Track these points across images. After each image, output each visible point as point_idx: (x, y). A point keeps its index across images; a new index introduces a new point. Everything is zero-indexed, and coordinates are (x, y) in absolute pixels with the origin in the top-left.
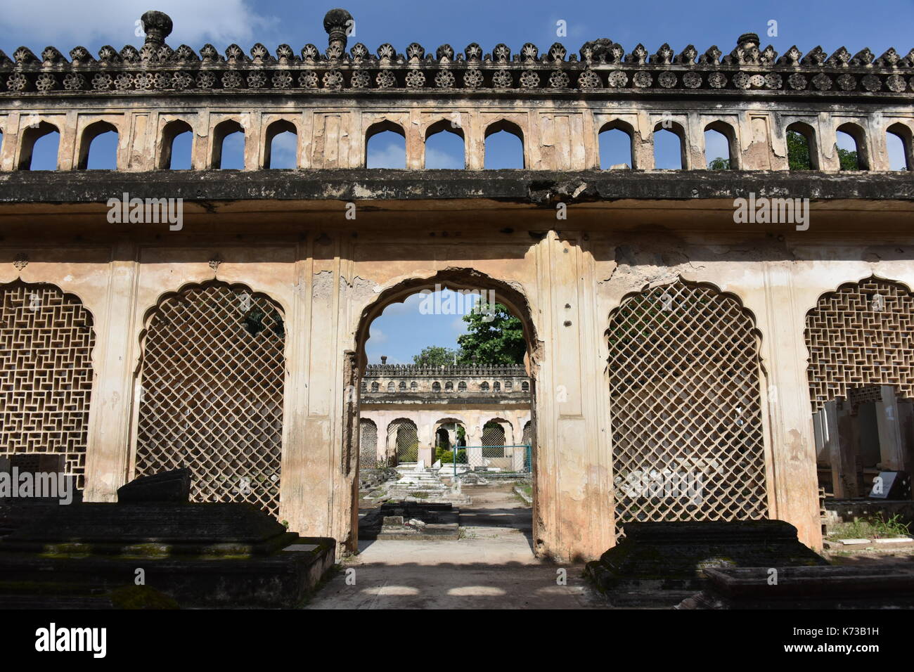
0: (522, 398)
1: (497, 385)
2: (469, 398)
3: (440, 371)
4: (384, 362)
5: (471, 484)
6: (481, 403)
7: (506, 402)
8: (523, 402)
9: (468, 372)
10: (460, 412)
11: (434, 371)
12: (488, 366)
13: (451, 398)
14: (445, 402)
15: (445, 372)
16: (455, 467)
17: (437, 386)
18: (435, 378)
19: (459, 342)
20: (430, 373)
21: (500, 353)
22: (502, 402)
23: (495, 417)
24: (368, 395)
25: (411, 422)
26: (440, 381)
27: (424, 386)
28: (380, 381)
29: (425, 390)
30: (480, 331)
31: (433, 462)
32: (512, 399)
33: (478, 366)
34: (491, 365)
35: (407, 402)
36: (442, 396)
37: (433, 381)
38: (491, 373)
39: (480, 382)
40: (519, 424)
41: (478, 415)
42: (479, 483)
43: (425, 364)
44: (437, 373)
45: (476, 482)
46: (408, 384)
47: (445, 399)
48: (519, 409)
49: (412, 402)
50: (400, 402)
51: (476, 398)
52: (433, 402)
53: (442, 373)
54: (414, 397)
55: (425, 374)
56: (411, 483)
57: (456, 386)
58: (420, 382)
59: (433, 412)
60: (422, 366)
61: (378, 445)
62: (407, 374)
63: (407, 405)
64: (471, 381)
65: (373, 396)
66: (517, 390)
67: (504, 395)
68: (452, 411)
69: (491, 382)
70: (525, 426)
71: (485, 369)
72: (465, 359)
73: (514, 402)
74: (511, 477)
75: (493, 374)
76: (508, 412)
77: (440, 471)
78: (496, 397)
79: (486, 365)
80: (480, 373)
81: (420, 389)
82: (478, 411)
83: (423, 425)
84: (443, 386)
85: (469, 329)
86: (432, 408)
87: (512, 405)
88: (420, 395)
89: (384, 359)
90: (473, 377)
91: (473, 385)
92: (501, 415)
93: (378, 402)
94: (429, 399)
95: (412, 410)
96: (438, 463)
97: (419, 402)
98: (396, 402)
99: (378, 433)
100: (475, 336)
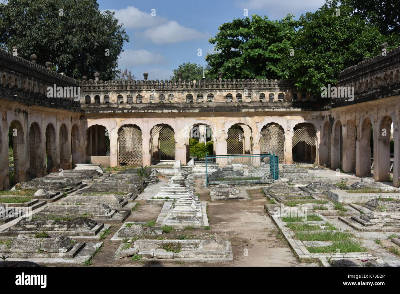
0: (260, 107)
1: (239, 96)
2: (216, 107)
3: (192, 86)
4: (146, 78)
5: (223, 197)
6: (227, 111)
7: (247, 110)
8: (260, 110)
9: (215, 86)
10: (209, 118)
11: (187, 85)
12: (232, 81)
13: (202, 107)
14: (197, 111)
15: (197, 86)
16: (207, 167)
17: (190, 97)
18: (188, 91)
19: (207, 60)
20: (184, 87)
21: (240, 69)
22: (243, 110)
23: (238, 122)
24: (134, 105)
25: (170, 127)
26: (192, 93)
27: (179, 97)
28: (143, 94)
29: (180, 101)
30: (224, 51)
31: (188, 160)
32: (251, 108)
33: (223, 81)
34: (234, 80)
35: (166, 111)
36: (195, 105)
37: (186, 93)
38: (234, 86)
39: (225, 93)
40: (257, 128)
41: (223, 121)
42: (231, 196)
43: (180, 80)
44: (190, 87)
45: (227, 195)
46: (166, 96)
47: (196, 108)
48: (257, 115)
49: (170, 111)
50: (160, 111)
51: (222, 107)
52: (187, 111)
53: (194, 87)
54: (171, 106)
55: (180, 88)
56: (167, 198)
57: (205, 98)
58: (176, 94)
59: (187, 119)
60: (177, 81)
61: (143, 145)
62: (165, 88)
63: (166, 113)
64: (218, 93)
65: (138, 106)
66: (255, 100)
67: (245, 104)
68: (203, 118)
69: (234, 94)
70: (262, 130)
71: (229, 83)
72: (211, 73)
73: (253, 110)
74: (257, 184)
75: (236, 88)
76: (248, 118)
77: (194, 170)
78: (238, 106)
79: (230, 80)
80: (225, 86)
81: (175, 100)
82: (224, 117)
83: (180, 130)
84: (195, 97)
85: (215, 50)
86: (186, 116)
87: (252, 112)
88: (176, 105)
89: (146, 75)
90: (220, 90)
91: (219, 97)
92: (242, 120)
93: (142, 111)
94: (184, 108)
95: (170, 117)
96: (192, 162)
97: (175, 111)
98: (157, 111)
99: (142, 136)
100: (220, 56)
